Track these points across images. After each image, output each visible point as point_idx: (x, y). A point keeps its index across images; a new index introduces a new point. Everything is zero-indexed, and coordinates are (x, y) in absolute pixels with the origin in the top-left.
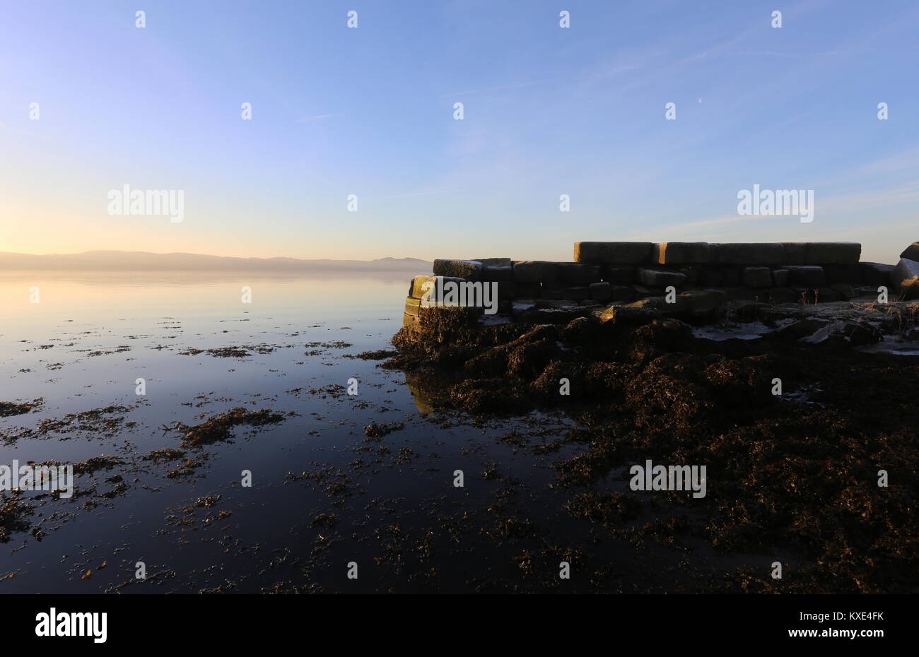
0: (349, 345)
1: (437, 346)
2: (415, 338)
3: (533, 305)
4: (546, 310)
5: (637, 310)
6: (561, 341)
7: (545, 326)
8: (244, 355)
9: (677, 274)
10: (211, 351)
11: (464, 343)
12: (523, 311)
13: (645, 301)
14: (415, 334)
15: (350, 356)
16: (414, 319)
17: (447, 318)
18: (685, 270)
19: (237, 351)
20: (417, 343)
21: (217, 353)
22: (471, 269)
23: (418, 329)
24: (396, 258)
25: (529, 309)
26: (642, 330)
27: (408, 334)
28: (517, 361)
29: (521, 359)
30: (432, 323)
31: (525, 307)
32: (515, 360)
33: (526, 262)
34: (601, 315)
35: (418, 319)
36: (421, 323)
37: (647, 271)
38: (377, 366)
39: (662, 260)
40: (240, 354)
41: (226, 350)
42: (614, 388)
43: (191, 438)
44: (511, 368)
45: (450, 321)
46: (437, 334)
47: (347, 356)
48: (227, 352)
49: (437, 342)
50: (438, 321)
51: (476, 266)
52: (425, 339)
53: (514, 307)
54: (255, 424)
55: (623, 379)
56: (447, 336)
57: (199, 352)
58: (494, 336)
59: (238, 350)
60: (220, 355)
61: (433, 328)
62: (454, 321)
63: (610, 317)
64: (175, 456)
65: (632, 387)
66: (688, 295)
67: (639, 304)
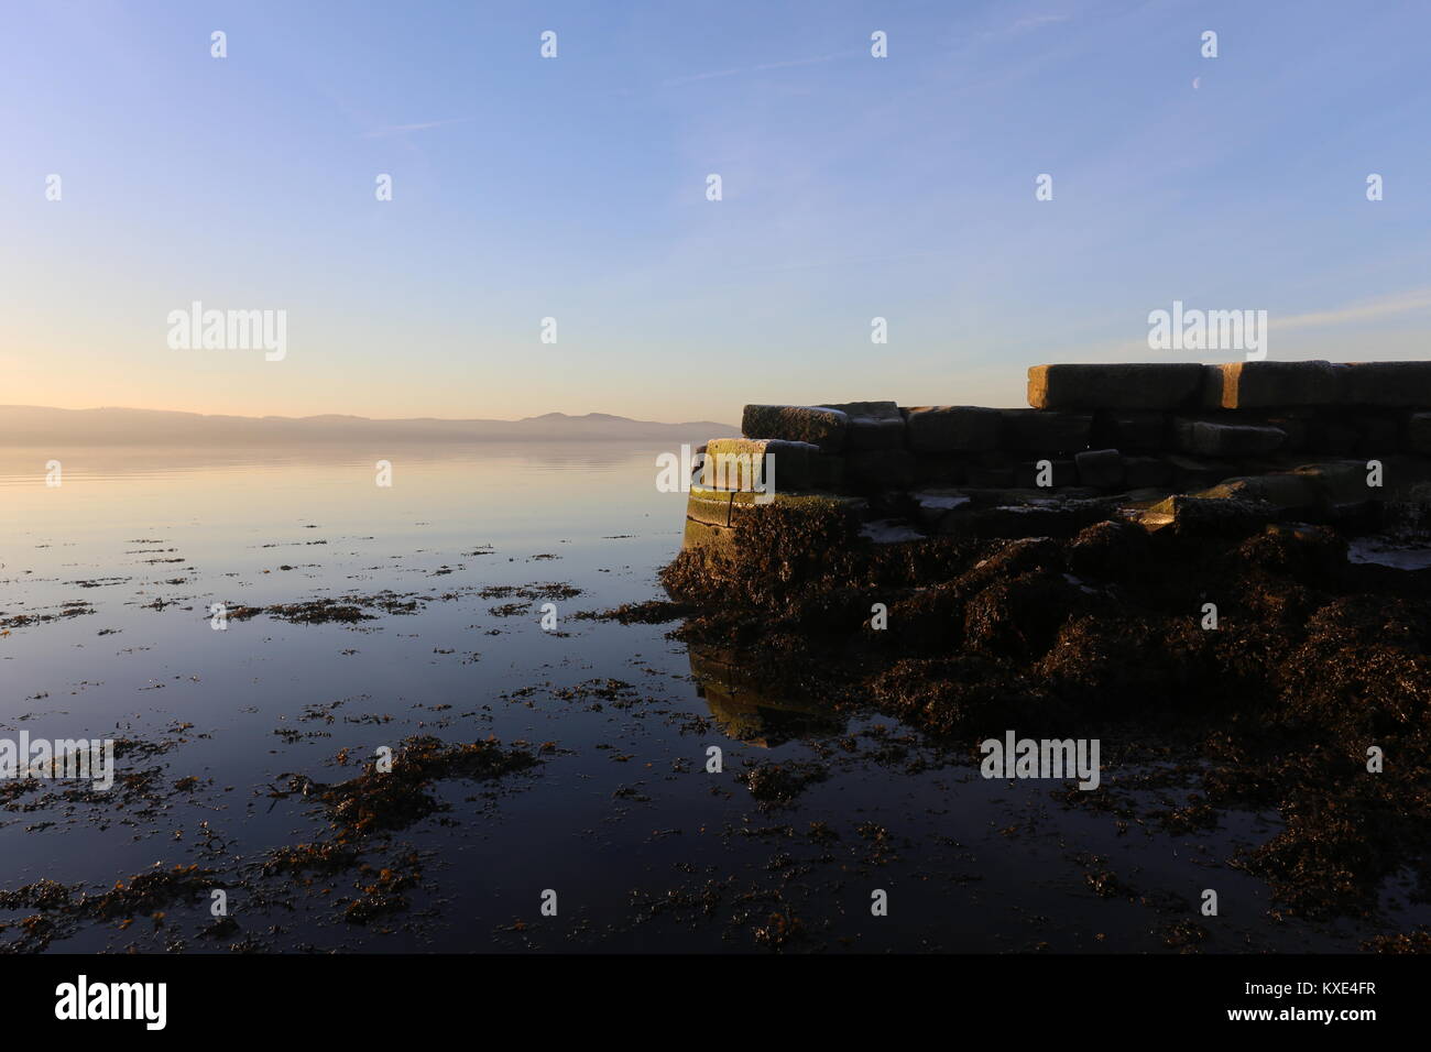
0: (576, 592)
1: (780, 590)
2: (722, 572)
3: (966, 500)
4: (1012, 508)
5: (1223, 504)
6: (1068, 572)
7: (1033, 540)
8: (360, 617)
9: (1267, 430)
10: (278, 610)
11: (840, 581)
12: (947, 512)
13: (1236, 486)
14: (723, 566)
15: (592, 616)
16: (717, 532)
17: (800, 528)
18: (1278, 421)
19: (335, 609)
20: (727, 583)
21: (292, 613)
22: (826, 424)
23: (729, 553)
24: (569, 414)
25: (959, 508)
26: (1256, 547)
27: (703, 565)
28: (990, 617)
29: (1000, 611)
30: (763, 540)
31: (950, 503)
32: (983, 616)
33: (936, 408)
34: (1140, 516)
35: (727, 533)
36: (737, 541)
37: (1196, 424)
38: (668, 636)
39: (1230, 400)
40: (348, 615)
41: (311, 607)
42: (1241, 672)
43: (350, 816)
44: (974, 635)
45: (806, 534)
46: (776, 564)
47: (586, 616)
48: (317, 612)
49: (777, 580)
50: (778, 535)
51: (837, 418)
52: (749, 575)
53: (923, 504)
54: (479, 777)
55: (1262, 652)
56: (802, 569)
57: (255, 612)
58: (907, 566)
59: (339, 605)
60: (304, 618)
61: (766, 550)
62: (817, 534)
63: (1166, 520)
64: (339, 863)
65: (1295, 672)
66: (1315, 472)
67: (1223, 491)
